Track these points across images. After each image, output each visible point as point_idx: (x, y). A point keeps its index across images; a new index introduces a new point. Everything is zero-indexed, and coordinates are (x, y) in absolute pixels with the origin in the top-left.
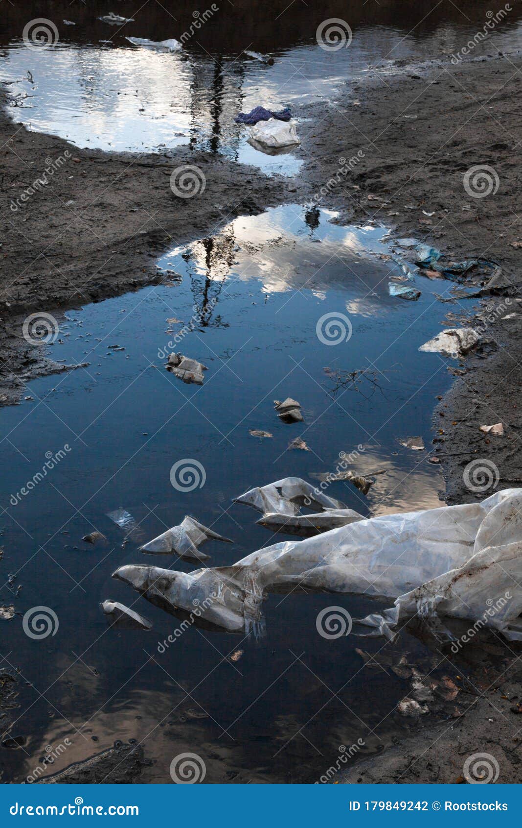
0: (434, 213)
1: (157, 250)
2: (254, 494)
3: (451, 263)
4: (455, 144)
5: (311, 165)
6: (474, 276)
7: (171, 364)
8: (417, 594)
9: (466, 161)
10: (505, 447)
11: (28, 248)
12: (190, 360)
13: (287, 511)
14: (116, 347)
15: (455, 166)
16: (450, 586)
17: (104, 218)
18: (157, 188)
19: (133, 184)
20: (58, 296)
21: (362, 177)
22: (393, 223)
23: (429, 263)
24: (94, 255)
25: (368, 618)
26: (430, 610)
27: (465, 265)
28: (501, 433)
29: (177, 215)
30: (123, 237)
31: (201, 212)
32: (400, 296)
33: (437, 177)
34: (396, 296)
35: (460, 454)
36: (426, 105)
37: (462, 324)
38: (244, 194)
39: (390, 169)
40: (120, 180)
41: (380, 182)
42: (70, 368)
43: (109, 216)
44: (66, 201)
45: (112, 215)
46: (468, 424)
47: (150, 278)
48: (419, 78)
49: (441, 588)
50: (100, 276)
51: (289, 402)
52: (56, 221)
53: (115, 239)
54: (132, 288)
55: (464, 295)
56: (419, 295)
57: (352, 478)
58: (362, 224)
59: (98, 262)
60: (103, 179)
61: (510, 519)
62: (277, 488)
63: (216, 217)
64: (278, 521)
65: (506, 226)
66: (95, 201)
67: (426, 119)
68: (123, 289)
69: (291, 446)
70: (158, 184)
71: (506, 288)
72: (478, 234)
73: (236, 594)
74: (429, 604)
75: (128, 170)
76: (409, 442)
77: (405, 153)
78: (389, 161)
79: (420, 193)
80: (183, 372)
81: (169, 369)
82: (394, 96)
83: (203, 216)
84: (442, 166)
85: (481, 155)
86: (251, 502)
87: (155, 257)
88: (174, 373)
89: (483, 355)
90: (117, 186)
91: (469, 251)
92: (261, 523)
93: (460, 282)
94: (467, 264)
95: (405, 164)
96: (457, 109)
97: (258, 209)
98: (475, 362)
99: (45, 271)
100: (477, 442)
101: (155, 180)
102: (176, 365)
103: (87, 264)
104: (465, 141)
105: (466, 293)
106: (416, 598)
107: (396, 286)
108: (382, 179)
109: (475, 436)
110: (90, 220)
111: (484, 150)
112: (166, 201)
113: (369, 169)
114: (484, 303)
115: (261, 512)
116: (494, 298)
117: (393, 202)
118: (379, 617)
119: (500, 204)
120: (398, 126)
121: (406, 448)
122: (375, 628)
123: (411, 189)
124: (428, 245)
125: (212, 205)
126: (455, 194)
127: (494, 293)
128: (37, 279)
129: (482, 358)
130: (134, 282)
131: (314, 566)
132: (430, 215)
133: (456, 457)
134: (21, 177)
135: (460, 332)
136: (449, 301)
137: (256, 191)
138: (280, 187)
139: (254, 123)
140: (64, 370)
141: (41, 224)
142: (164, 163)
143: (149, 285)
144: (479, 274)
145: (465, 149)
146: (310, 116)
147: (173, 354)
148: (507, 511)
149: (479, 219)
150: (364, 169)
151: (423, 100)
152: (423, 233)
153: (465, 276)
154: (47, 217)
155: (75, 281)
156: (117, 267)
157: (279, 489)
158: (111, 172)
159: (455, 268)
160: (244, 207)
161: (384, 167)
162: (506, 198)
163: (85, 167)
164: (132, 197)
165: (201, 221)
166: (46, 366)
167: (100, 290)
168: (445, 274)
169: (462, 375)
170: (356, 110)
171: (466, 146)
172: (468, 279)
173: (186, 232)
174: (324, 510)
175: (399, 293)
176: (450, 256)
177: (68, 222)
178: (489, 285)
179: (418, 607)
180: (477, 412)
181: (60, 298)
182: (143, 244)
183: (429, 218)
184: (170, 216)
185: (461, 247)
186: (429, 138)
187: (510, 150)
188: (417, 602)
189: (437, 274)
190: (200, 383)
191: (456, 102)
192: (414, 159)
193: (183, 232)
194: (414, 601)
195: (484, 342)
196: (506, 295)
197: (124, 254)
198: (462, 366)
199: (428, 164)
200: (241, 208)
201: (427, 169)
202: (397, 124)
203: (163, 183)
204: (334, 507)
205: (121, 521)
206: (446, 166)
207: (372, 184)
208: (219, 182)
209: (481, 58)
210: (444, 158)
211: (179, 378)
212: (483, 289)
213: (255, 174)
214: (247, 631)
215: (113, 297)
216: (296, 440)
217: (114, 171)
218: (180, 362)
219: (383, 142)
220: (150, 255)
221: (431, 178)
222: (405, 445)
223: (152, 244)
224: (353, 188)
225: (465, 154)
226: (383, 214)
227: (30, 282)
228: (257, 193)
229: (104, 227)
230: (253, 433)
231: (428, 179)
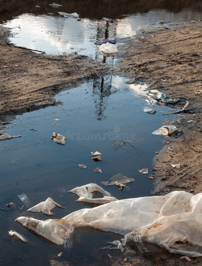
0: (166, 80)
1: (55, 92)
2: (77, 190)
3: (169, 100)
4: (178, 54)
5: (121, 61)
6: (178, 105)
7: (53, 137)
8: (134, 234)
9: (181, 60)
10: (180, 173)
11: (6, 90)
12: (61, 135)
13: (89, 197)
14: (33, 129)
15: (177, 62)
16: (147, 231)
17: (37, 80)
18: (59, 68)
19: (50, 67)
20: (14, 109)
21: (140, 66)
22: (149, 84)
23: (161, 99)
24: (31, 94)
25: (114, 242)
26: (139, 240)
27: (175, 101)
28: (179, 168)
29: (66, 79)
30: (43, 87)
31: (75, 78)
32: (148, 112)
33: (169, 66)
34: (146, 112)
35: (162, 176)
36: (169, 39)
37: (170, 124)
38: (93, 71)
39: (151, 63)
40: (46, 65)
41: (147, 68)
42: (14, 137)
43: (39, 79)
44: (23, 73)
45: (40, 78)
46: (167, 164)
47: (51, 103)
48: (168, 29)
49: (143, 232)
50: (31, 102)
51: (97, 153)
52: (19, 80)
53: (40, 88)
54: (43, 107)
55: (173, 112)
56: (155, 112)
57: (117, 184)
58: (138, 84)
59: (32, 97)
60: (39, 65)
61: (176, 204)
62: (86, 187)
63: (80, 80)
64: (84, 201)
65: (193, 86)
66: (35, 73)
67: (169, 44)
68: (40, 107)
69: (95, 171)
70: (60, 67)
71: (190, 110)
72: (182, 88)
73: (62, 230)
74: (139, 238)
75: (50, 62)
76: (142, 170)
77: (158, 57)
78: (151, 60)
79: (162, 72)
80: (57, 140)
81: (52, 139)
82: (157, 35)
83: (76, 79)
84: (172, 62)
85: (188, 58)
86: (75, 193)
87: (55, 95)
88: (54, 141)
89: (177, 136)
90: (44, 68)
91: (178, 95)
92: (78, 202)
93: (172, 107)
94: (176, 100)
95: (157, 61)
96: (181, 41)
97: (98, 77)
98: (173, 139)
99: (11, 100)
100: (169, 171)
101: (59, 65)
102: (55, 137)
103: (27, 97)
104: (182, 53)
105: (174, 111)
106: (134, 235)
107: (147, 108)
108: (147, 67)
109: (169, 169)
110: (32, 80)
111: (189, 56)
112: (62, 73)
113: (143, 63)
114: (180, 116)
115: (79, 197)
116: (185, 114)
117: (150, 75)
118: (119, 242)
119: (192, 77)
120: (157, 47)
121: (141, 173)
122: (116, 246)
123: (158, 71)
124: (161, 92)
125: (80, 75)
126: (175, 73)
127: (185, 112)
128: (7, 103)
129: (177, 138)
130: (44, 104)
131: (95, 220)
132: (164, 81)
133: (160, 177)
134: (8, 64)
135: (169, 127)
136: (167, 114)
137: (98, 70)
138: (107, 69)
139: (101, 44)
140: (12, 138)
141: (13, 81)
142: (64, 59)
143: (50, 106)
144: (180, 104)
145: (181, 56)
146: (124, 42)
147: (54, 133)
148: (175, 200)
149: (183, 83)
150: (141, 63)
151: (168, 37)
152: (160, 88)
153: (175, 105)
154: (15, 79)
155: (22, 104)
156: (39, 98)
157: (87, 188)
158: (43, 62)
159: (171, 102)
160: (92, 76)
161: (149, 62)
162: (195, 75)
163: (34, 60)
164: (49, 72)
165: (75, 81)
166: (5, 136)
167: (30, 107)
168: (167, 104)
169: (168, 144)
170: (142, 40)
171: (182, 55)
172: (176, 106)
173: (68, 85)
174: (104, 197)
175: (148, 111)
176: (170, 97)
177: (23, 81)
178: (183, 109)
179: (134, 238)
180: (171, 159)
181: (14, 110)
182: (50, 90)
183: (164, 82)
184: (63, 79)
185: (175, 93)
186: (168, 51)
187: (199, 57)
188: (133, 236)
189: (164, 104)
190: (64, 145)
191: (181, 38)
192: (161, 59)
193: (67, 85)
194: (132, 236)
195: (178, 131)
196: (190, 113)
197: (43, 94)
198: (168, 140)
199: (166, 61)
200: (91, 77)
201: (166, 63)
202: (157, 46)
203: (62, 67)
204: (108, 196)
205: (23, 199)
206: (173, 62)
207: (143, 69)
208: (84, 66)
209: (193, 21)
210: (173, 59)
211: (56, 142)
212: (181, 110)
213: (99, 64)
214: (65, 245)
215: (35, 110)
216: (97, 168)
217: (44, 62)
218: (57, 136)
219: (150, 53)
220: (53, 94)
221: (167, 67)
222: (141, 171)
223: (53, 90)
224: (136, 70)
225: (181, 58)
226: (146, 80)
227: (4, 104)
228: (98, 71)
229: (37, 83)
230: (80, 165)
231: (165, 67)
